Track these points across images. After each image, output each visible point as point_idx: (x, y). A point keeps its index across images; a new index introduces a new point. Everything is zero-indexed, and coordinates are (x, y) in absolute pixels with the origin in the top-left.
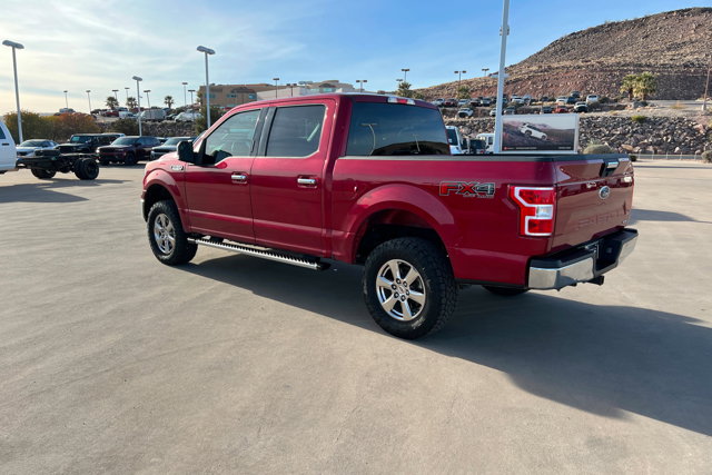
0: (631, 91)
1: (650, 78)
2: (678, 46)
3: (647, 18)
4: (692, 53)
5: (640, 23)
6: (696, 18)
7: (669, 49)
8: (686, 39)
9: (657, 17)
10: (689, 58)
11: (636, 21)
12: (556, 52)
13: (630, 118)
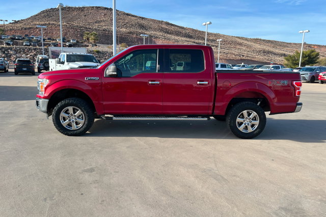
0: (88, 39)
1: (96, 34)
2: (99, 22)
3: (84, 8)
4: (105, 26)
5: (82, 9)
6: (103, 11)
7: (96, 23)
8: (102, 20)
9: (88, 8)
10: (104, 27)
11: (80, 8)
12: (45, 16)
13: (93, 51)
